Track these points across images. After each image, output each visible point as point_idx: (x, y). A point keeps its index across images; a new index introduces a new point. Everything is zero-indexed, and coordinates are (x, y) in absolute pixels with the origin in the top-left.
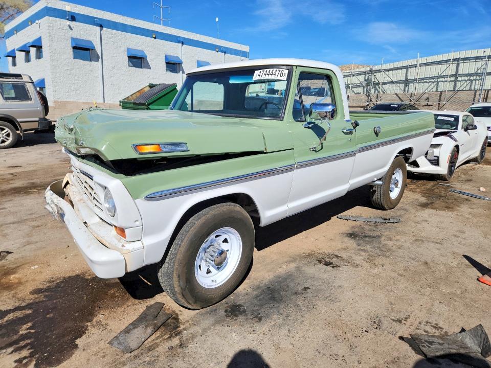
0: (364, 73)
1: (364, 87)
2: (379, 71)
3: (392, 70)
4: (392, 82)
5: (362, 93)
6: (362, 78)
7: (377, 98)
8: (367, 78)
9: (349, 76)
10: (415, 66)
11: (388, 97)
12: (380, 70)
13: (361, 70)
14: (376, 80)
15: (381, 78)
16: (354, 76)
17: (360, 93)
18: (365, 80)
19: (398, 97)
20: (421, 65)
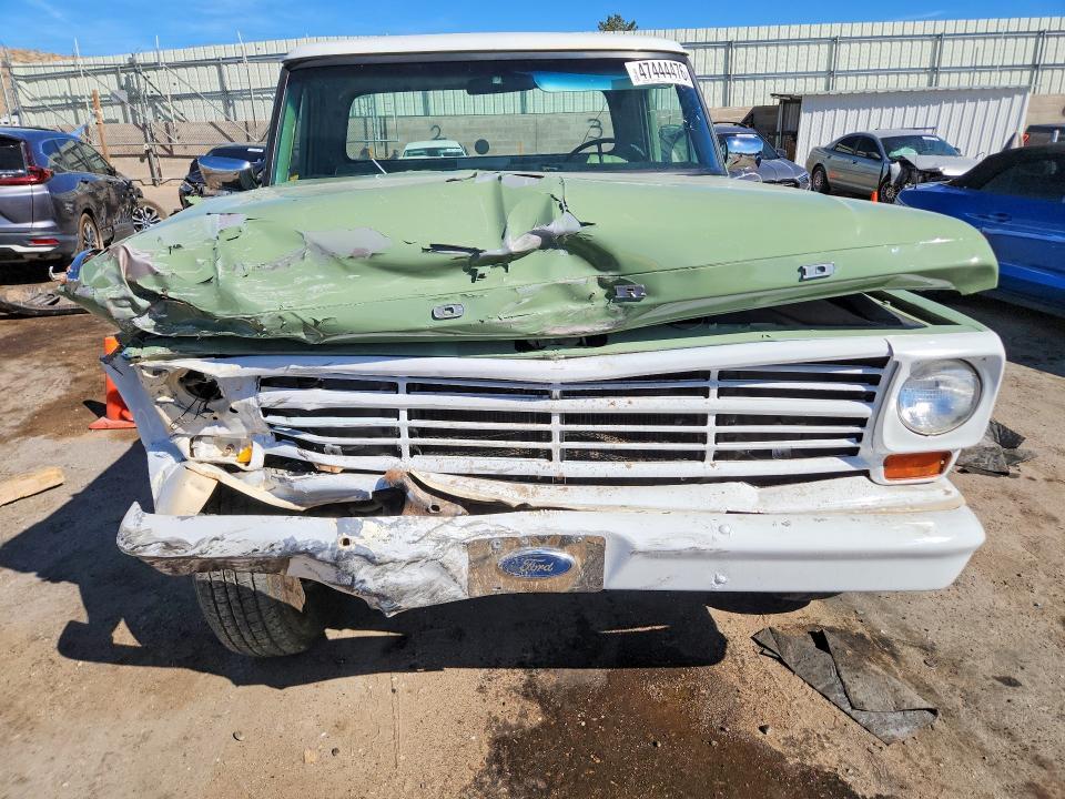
0: (115, 70)
1: (122, 103)
2: (155, 67)
3: (185, 65)
4: (195, 96)
5: (122, 120)
6: (109, 84)
7: (168, 131)
8: (123, 82)
9: (75, 75)
10: (239, 60)
11: (194, 130)
12: (156, 64)
13: (100, 60)
14: (149, 88)
15: (162, 82)
16: (86, 75)
17: (117, 121)
18: (122, 88)
19: (219, 130)
20: (252, 59)
